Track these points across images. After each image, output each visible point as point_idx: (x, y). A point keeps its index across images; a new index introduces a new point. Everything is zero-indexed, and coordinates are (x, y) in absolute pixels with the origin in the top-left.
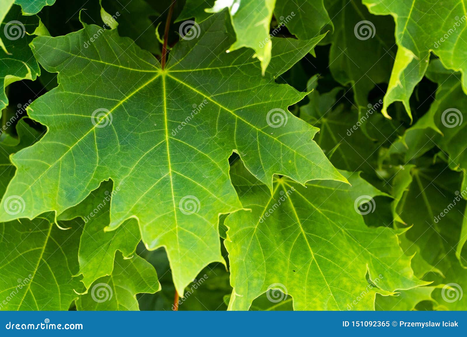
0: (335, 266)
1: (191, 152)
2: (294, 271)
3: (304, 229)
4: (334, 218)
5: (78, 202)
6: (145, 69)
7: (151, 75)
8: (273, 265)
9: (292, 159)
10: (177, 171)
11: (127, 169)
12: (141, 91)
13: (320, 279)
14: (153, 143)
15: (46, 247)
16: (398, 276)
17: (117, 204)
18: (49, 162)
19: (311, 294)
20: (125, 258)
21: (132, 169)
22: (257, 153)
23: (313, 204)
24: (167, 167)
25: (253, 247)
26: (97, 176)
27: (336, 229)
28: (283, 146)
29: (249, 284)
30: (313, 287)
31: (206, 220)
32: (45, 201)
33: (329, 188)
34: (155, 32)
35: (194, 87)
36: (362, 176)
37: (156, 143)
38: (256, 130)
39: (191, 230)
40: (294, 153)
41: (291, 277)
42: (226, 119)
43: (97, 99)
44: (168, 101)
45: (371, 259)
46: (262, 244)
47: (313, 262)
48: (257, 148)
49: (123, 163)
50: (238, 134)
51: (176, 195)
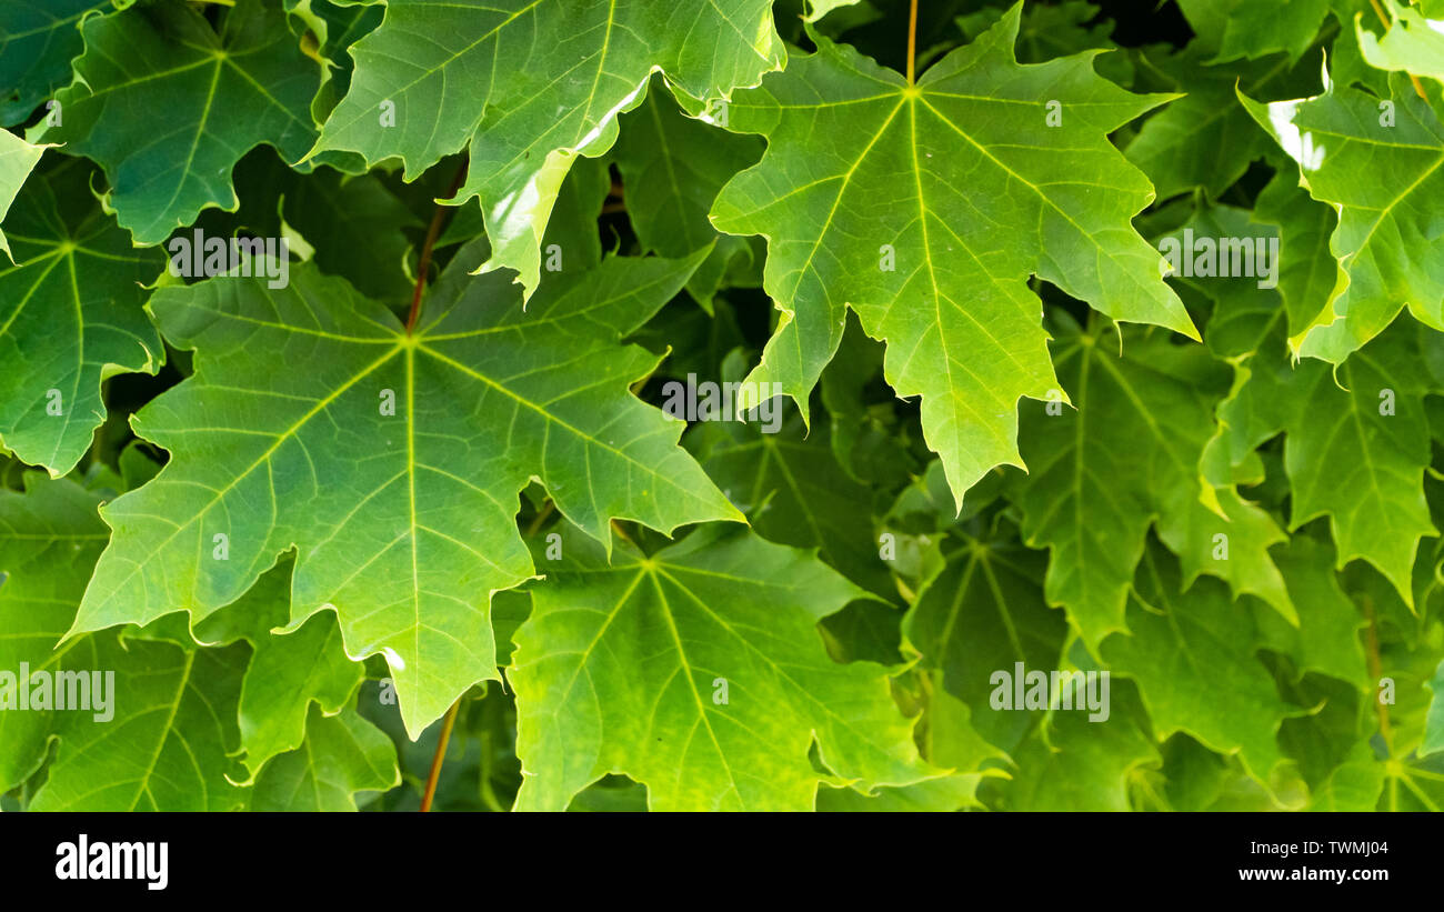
0: (744, 732)
1: (455, 487)
2: (660, 739)
3: (687, 660)
4: (757, 640)
5: (236, 594)
6: (372, 337)
7: (384, 349)
8: (617, 726)
9: (649, 488)
10: (427, 524)
11: (329, 528)
12: (363, 381)
13: (713, 755)
14: (383, 477)
15: (181, 704)
16: (885, 758)
17: (303, 590)
18: (178, 520)
19: (688, 781)
20: (326, 714)
21: (338, 527)
22: (585, 483)
23: (716, 612)
24: (408, 520)
25: (579, 691)
26: (272, 545)
27: (757, 663)
28: (633, 465)
29: (566, 762)
30: (696, 770)
31: (471, 608)
32: (168, 592)
33: (754, 581)
34: (400, 263)
35: (470, 366)
36: (821, 556)
37: (389, 477)
38: (583, 439)
39: (443, 628)
40: (651, 476)
41: (653, 750)
42: (528, 423)
43: (274, 398)
44: (417, 398)
45: (830, 724)
46: (598, 685)
47: (702, 724)
48: (585, 474)
49: (321, 517)
50: (550, 448)
51: (421, 569)
